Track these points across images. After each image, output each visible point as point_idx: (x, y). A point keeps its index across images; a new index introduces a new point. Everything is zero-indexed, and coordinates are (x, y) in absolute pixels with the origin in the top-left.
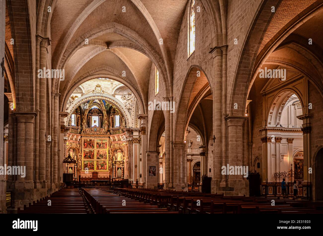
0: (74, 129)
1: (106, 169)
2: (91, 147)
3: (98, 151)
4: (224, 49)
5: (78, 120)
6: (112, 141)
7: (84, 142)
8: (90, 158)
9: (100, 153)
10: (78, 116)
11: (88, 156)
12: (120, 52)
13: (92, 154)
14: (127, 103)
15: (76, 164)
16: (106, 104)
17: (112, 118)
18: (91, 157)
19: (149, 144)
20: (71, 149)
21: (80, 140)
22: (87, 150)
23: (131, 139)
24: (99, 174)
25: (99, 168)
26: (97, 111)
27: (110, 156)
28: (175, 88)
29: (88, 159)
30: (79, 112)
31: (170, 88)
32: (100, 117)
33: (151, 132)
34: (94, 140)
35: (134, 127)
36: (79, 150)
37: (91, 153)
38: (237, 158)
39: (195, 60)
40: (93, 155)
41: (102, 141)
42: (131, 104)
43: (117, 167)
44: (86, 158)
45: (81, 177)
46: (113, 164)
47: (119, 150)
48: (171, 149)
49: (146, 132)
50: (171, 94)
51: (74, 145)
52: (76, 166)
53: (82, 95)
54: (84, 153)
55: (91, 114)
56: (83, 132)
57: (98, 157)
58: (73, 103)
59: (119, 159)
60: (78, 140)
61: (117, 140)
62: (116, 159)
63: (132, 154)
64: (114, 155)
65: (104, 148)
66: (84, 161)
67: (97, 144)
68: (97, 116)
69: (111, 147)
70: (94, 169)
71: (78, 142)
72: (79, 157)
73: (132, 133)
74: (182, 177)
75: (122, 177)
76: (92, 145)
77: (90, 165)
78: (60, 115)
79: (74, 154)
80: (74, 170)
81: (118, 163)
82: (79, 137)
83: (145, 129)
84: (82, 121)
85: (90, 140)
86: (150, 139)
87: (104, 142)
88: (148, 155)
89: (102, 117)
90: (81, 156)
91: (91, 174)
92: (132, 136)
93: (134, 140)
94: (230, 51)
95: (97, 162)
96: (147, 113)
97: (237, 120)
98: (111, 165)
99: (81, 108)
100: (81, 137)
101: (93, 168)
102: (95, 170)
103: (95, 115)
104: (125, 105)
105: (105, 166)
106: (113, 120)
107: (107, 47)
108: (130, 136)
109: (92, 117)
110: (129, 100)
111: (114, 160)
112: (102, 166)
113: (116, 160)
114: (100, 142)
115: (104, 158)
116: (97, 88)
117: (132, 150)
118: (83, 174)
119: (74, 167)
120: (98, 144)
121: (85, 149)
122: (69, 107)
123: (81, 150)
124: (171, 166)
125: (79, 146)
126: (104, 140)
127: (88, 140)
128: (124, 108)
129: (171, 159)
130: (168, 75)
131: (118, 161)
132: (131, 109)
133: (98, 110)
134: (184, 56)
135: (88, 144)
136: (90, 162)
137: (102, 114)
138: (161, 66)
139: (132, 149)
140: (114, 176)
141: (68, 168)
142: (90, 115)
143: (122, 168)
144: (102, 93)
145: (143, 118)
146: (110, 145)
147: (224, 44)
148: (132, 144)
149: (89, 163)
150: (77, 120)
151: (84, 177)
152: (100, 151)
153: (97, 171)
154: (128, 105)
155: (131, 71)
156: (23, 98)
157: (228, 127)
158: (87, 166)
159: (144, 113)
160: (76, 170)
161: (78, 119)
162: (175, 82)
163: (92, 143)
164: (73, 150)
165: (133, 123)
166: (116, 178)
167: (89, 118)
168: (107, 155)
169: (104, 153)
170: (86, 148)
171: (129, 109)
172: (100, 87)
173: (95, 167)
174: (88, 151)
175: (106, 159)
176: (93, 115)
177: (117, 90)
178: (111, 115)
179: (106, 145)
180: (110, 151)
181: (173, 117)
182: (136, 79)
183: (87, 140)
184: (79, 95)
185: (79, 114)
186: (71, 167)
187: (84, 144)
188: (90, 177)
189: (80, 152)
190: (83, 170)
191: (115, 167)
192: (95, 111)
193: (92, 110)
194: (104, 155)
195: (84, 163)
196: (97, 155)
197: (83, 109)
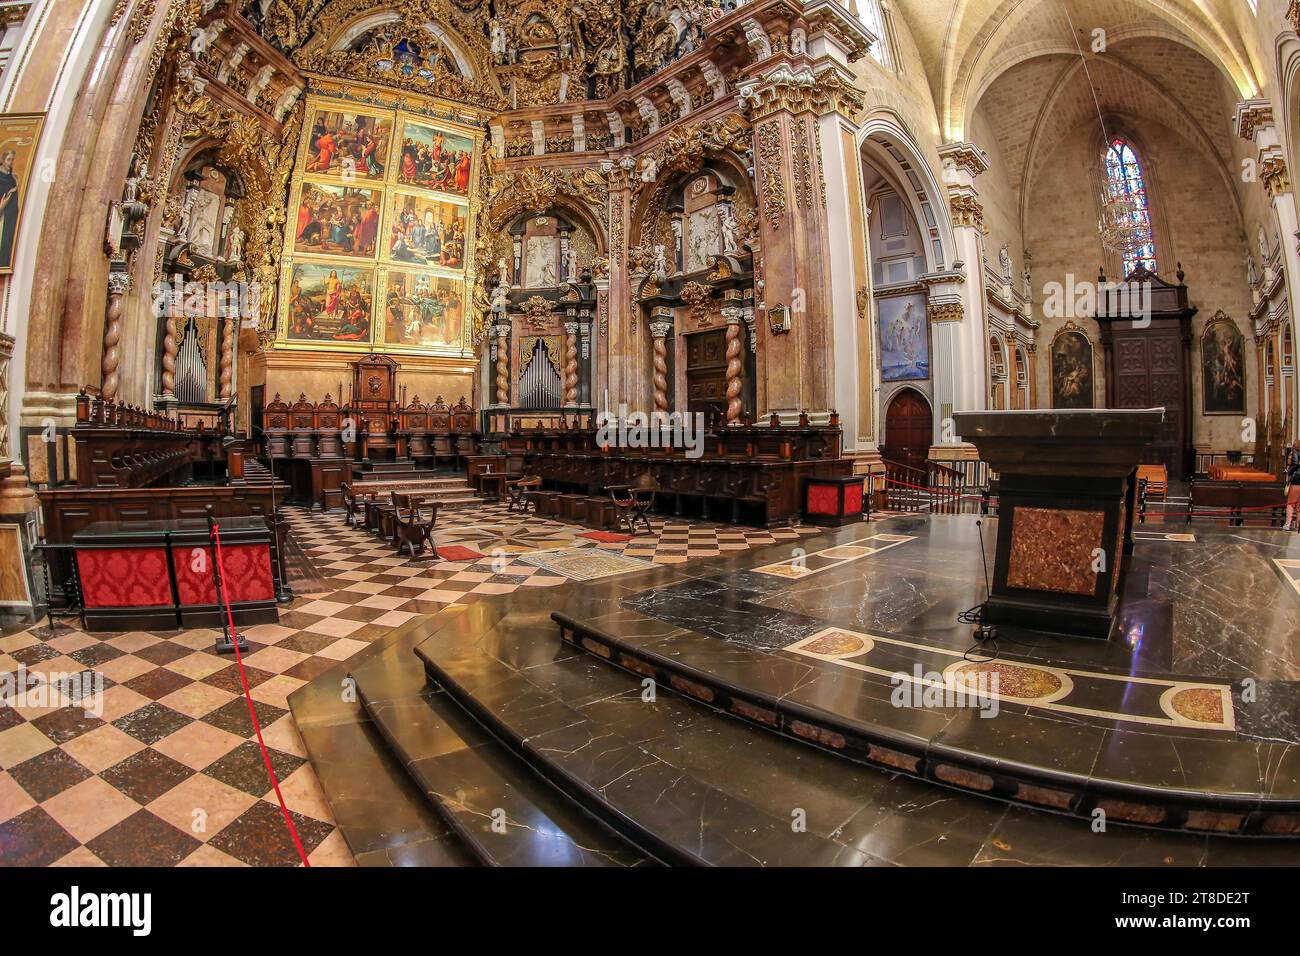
1: (456, 339)
2: (365, 168)
3: (411, 203)
6: (502, 155)
7: (320, 129)
8: (347, 246)
11: (331, 227)
18: (350, 242)
20: (215, 174)
21: (292, 118)
22: (331, 185)
24: (401, 379)
29: (326, 249)
34: (387, 126)
36: (268, 181)
37: (356, 210)
40: (370, 228)
41: (439, 139)
44: (316, 243)
57: (403, 245)
60: (278, 114)
65: (448, 187)
66: (297, 270)
67: (409, 149)
69: (493, 191)
70: (366, 338)
71: (271, 129)
72: (263, 234)
76: (372, 153)
77: (337, 304)
79: (231, 210)
82: (290, 99)
85: (361, 120)
87: (451, 147)
90: (281, 227)
91: (346, 378)
95: (397, 278)
100: (301, 98)
101: (362, 330)
102: (380, 344)
105: (450, 316)
114: (428, 143)
115: (447, 256)
118: (283, 373)
120: (414, 156)
121: (315, 179)
123: (288, 187)
125: (274, 155)
126: (452, 137)
127: (349, 118)
135: (346, 143)
136: (345, 279)
140: (502, 395)
149: (333, 282)
151: (289, 396)
153: (393, 349)
158: (320, 307)
160: (229, 341)
163: (375, 141)
166: (514, 411)
168: (462, 241)
169: (448, 220)
170: (324, 168)
173: (380, 316)
174: (330, 190)
179: (466, 171)
180: (485, 217)
183: (340, 116)
187: (315, 138)
188: (335, 401)
189: (278, 192)
190: (282, 337)
191: (509, 334)
194: (449, 238)
195: (294, 282)
196: (395, 230)
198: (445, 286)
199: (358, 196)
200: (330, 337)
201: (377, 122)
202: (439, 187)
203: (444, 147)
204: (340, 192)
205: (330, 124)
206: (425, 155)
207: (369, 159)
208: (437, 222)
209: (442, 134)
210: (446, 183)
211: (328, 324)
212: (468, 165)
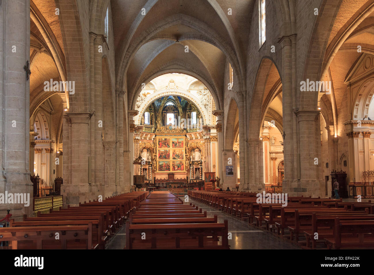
0: (147, 128)
1: (183, 169)
2: (167, 147)
3: (174, 151)
4: (293, 38)
6: (189, 139)
7: (159, 141)
8: (166, 158)
9: (176, 152)
10: (152, 113)
11: (163, 156)
12: (191, 44)
13: (168, 153)
14: (203, 99)
15: (150, 165)
16: (182, 101)
17: (189, 114)
19: (226, 142)
20: (145, 150)
21: (155, 140)
22: (162, 150)
23: (208, 137)
24: (175, 176)
25: (175, 169)
27: (187, 156)
28: (248, 82)
29: (163, 159)
30: (153, 109)
31: (243, 82)
32: (175, 114)
33: (227, 130)
34: (169, 140)
35: (211, 124)
36: (153, 149)
37: (166, 153)
38: (310, 156)
39: (266, 51)
40: (169, 155)
42: (207, 99)
43: (195, 167)
44: (161, 158)
45: (156, 179)
46: (190, 164)
47: (197, 149)
48: (246, 147)
49: (222, 130)
50: (244, 88)
51: (148, 145)
52: (150, 168)
53: (154, 92)
54: (159, 153)
55: (165, 111)
56: (158, 130)
57: (174, 157)
58: (145, 100)
59: (197, 159)
60: (153, 140)
61: (194, 139)
62: (194, 158)
63: (210, 153)
64: (191, 155)
65: (180, 147)
66: (159, 162)
67: (173, 143)
68: (173, 113)
69: (188, 145)
71: (152, 142)
72: (154, 157)
73: (210, 130)
74: (258, 177)
75: (200, 178)
77: (165, 166)
78: (130, 114)
79: (148, 154)
80: (149, 171)
81: (196, 163)
82: (154, 136)
83: (221, 126)
84: (156, 119)
85: (165, 139)
86: (226, 136)
87: (180, 140)
88: (225, 154)
89: (177, 114)
90: (156, 156)
91: (167, 176)
92: (210, 134)
93: (211, 138)
94: (299, 40)
95: (174, 162)
96: (223, 109)
97: (308, 114)
98: (188, 166)
99: (155, 106)
100: (155, 136)
101: (169, 169)
102: (171, 171)
103: (170, 112)
104: (201, 101)
105: (182, 166)
106: (189, 117)
107: (176, 41)
108: (208, 134)
109: (166, 115)
110: (205, 95)
111: (192, 160)
112: (178, 167)
113: (194, 160)
114: (175, 141)
115: (181, 158)
116: (170, 83)
117: (210, 149)
118: (158, 176)
119: (149, 168)
121: (160, 149)
122: (141, 105)
123: (156, 150)
124: (246, 165)
125: (153, 146)
127: (163, 139)
128: (200, 104)
129: (246, 158)
130: (241, 67)
131: (196, 161)
132: (207, 105)
133: (173, 107)
134: (256, 47)
135: (163, 143)
136: (166, 163)
137: (177, 111)
138: (233, 58)
139: (210, 147)
140: (192, 177)
141: (142, 169)
142: (165, 113)
143: (200, 168)
144: (176, 88)
145: (219, 114)
146: (186, 144)
147: (293, 33)
148: (210, 142)
150: (150, 118)
151: (159, 179)
152: (176, 151)
153: (174, 172)
154: (204, 101)
155: (204, 64)
156: (76, 98)
157: (299, 122)
158: (163, 167)
159: (220, 109)
160: (150, 171)
161: (152, 117)
162: (248, 74)
163: (168, 142)
164: (148, 150)
165: (210, 120)
166: (194, 179)
167: (163, 116)
168: (183, 155)
169: (181, 152)
170: (161, 147)
171: (205, 105)
172: (173, 82)
173: (171, 168)
175: (183, 159)
176: (168, 113)
177: (192, 85)
178: (187, 112)
179: (183, 144)
180: (187, 150)
181: (247, 113)
182: (210, 73)
183: (162, 139)
184: (151, 92)
185: (153, 112)
186: (145, 169)
187: (159, 143)
188: (166, 179)
189: (155, 152)
190: (158, 171)
191: (193, 168)
192: (170, 108)
193: (166, 107)
194: (181, 155)
195: (159, 164)
196: (172, 155)
197: (157, 106)
198: (181, 162)
199: (166, 151)
200: (164, 171)
201: (168, 139)
202: (179, 148)
203: (179, 141)
204: (164, 151)
205: (160, 141)
206: (176, 143)
207: (167, 145)
208: (179, 153)
209: (178, 139)
210: (180, 146)
211: (164, 169)
212: (183, 143)
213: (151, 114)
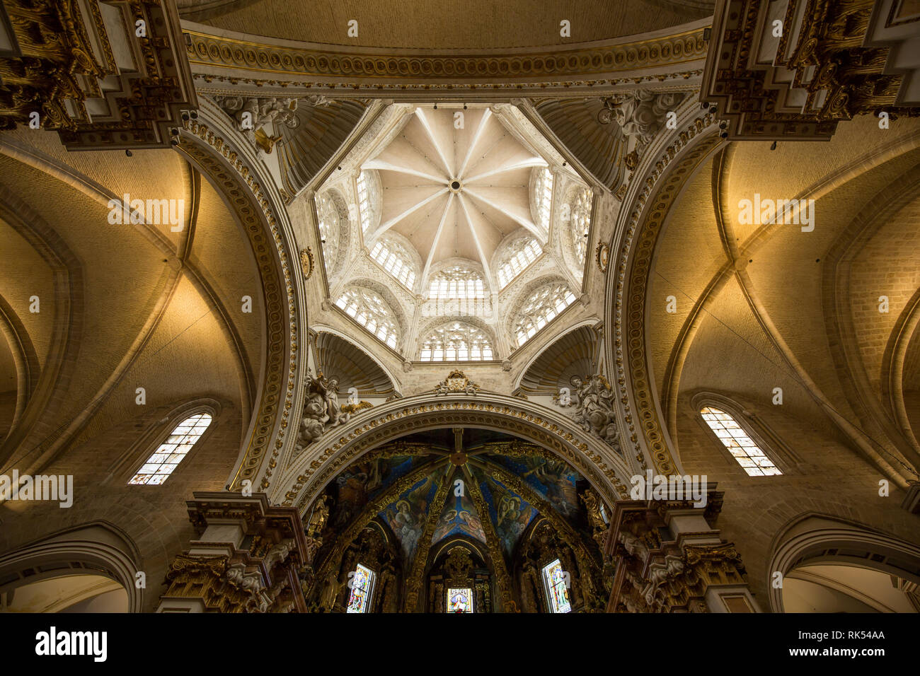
5: (383, 598)
10: (386, 576)
16: (500, 521)
17: (532, 578)
26: (466, 566)
30: (392, 558)
32: (478, 587)
55: (440, 577)
68: (468, 585)
89: (486, 587)
103: (459, 583)
106: (535, 591)
109: (444, 591)
133: (470, 562)
137: (486, 576)
142: (437, 582)
150: (376, 596)
161: (384, 591)
167: (432, 594)
176: (451, 586)
178: (525, 570)
185: (391, 572)
192: (459, 566)
193: (444, 563)
197: (411, 550)
213: (383, 580)
